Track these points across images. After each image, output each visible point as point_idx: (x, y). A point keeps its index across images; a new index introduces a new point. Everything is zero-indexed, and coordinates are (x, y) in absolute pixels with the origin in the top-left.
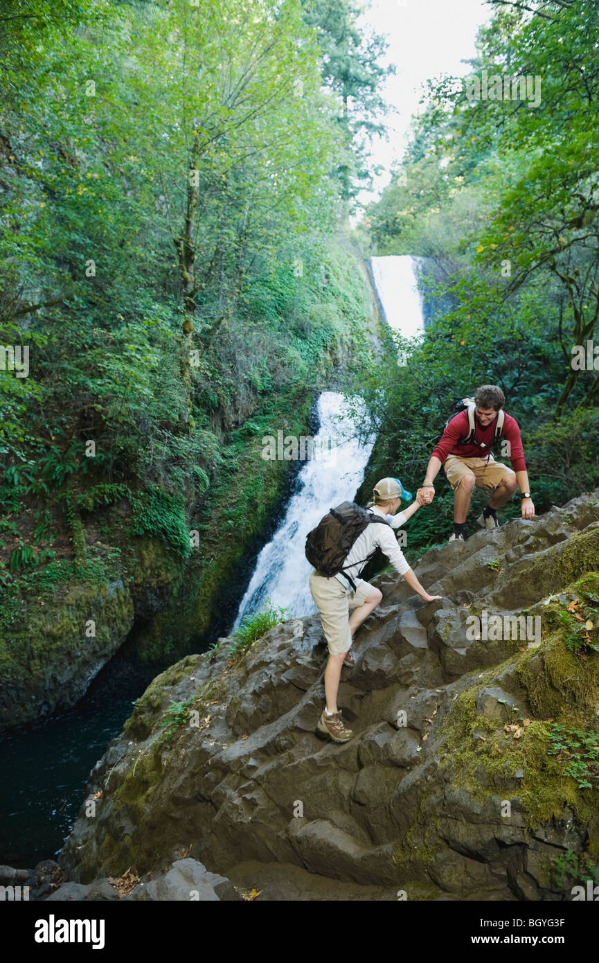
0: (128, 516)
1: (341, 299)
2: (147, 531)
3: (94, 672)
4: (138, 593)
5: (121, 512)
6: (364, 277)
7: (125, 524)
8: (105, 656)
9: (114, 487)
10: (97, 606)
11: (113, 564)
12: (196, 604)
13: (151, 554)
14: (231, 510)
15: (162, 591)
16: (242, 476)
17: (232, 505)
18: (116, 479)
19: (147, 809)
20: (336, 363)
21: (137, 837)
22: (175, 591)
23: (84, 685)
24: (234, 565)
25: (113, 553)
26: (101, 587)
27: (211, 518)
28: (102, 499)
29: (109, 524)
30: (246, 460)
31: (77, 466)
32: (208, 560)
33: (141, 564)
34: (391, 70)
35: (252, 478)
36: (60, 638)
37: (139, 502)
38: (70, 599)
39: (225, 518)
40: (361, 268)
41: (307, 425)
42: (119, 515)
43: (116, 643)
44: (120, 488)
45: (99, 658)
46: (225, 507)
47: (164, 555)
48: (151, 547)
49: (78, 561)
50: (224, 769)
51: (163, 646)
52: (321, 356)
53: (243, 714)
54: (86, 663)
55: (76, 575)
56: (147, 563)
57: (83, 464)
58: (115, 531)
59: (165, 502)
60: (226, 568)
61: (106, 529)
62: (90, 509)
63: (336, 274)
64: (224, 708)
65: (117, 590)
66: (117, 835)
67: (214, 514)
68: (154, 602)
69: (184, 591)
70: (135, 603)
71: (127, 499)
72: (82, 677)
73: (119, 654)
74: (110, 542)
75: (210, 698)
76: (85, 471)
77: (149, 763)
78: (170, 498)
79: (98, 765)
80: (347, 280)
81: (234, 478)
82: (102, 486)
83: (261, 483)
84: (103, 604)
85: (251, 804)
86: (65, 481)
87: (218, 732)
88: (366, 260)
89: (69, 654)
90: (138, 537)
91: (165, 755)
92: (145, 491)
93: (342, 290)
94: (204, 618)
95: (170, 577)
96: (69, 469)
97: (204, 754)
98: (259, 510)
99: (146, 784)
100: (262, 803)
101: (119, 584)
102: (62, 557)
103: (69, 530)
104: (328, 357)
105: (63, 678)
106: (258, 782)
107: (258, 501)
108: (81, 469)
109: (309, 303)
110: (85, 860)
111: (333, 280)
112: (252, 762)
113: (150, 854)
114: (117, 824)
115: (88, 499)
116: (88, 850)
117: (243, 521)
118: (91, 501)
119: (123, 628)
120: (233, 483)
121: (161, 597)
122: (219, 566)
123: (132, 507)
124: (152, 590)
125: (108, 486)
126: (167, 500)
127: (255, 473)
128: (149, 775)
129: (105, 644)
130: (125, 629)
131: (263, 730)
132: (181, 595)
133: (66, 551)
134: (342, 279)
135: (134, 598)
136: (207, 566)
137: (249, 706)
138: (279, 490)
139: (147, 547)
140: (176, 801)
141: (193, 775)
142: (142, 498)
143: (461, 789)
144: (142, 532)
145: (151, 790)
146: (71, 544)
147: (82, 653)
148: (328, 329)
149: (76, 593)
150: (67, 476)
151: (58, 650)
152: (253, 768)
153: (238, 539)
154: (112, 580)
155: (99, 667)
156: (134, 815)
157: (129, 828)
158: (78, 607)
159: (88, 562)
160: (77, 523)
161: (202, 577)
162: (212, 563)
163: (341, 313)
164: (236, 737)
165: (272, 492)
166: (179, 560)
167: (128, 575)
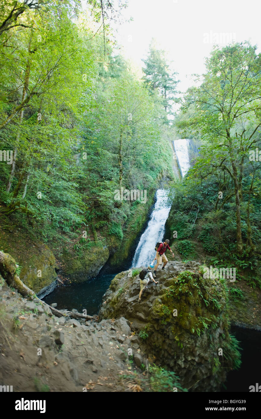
0: (107, 229)
1: (164, 157)
2: (112, 233)
3: (100, 269)
4: (110, 249)
5: (106, 228)
6: (171, 147)
7: (107, 231)
8: (103, 265)
9: (104, 222)
10: (101, 253)
11: (104, 242)
12: (124, 250)
13: (113, 239)
14: (133, 225)
15: (116, 248)
16: (136, 215)
17: (133, 224)
18: (104, 220)
19: (116, 308)
20: (163, 176)
21: (114, 312)
22: (119, 248)
23: (98, 272)
24: (134, 240)
25: (104, 239)
26: (101, 248)
27: (128, 227)
28: (101, 225)
29: (103, 231)
30: (137, 211)
31: (94, 216)
32: (127, 239)
33: (111, 242)
34: (179, 81)
35: (138, 216)
36: (93, 261)
37: (110, 226)
38: (94, 251)
39: (132, 227)
40: (170, 145)
41: (153, 200)
42: (105, 229)
43: (105, 261)
44: (105, 222)
45: (101, 265)
46: (132, 224)
47: (116, 239)
48: (113, 237)
49: (96, 242)
50: (128, 303)
51: (116, 261)
52: (158, 175)
53: (131, 293)
54: (99, 267)
55: (95, 245)
56: (112, 241)
57: (96, 215)
58: (104, 233)
59: (116, 225)
60: (132, 241)
61: (102, 233)
62: (98, 228)
63: (163, 149)
64: (129, 291)
65: (105, 249)
66: (110, 312)
67: (129, 226)
68: (114, 251)
69: (121, 247)
70: (109, 251)
71: (106, 225)
72: (98, 270)
73: (106, 263)
74: (103, 236)
75: (126, 288)
76: (96, 217)
77: (116, 299)
78: (117, 224)
79: (105, 295)
80: (166, 149)
81: (134, 216)
82: (100, 222)
83: (141, 218)
84: (102, 252)
85: (132, 309)
86: (91, 220)
87: (128, 296)
88: (172, 141)
89: (95, 264)
90: (110, 235)
91: (119, 298)
92: (111, 222)
93: (164, 154)
94: (127, 254)
95: (118, 244)
96: (92, 217)
97: (125, 300)
98: (140, 225)
99: (115, 303)
100: (133, 310)
101: (106, 247)
102: (92, 240)
103: (93, 233)
104: (160, 175)
105: (93, 270)
106: (133, 306)
107: (140, 222)
108: (95, 216)
109: (155, 159)
110: (104, 316)
111: (162, 151)
112: (132, 303)
113: (117, 316)
114: (111, 310)
115: (97, 225)
116: (105, 313)
117: (136, 228)
118: (98, 226)
119: (107, 257)
120: (133, 218)
121: (116, 249)
122: (130, 240)
123: (108, 227)
124: (114, 248)
125: (102, 222)
126: (117, 225)
127: (139, 215)
128: (116, 301)
129: (103, 262)
130: (107, 258)
131: (134, 296)
132: (121, 248)
133: (93, 239)
134: (164, 150)
135: (109, 250)
136: (127, 241)
137: (132, 292)
138: (146, 219)
139: (112, 237)
140: (121, 307)
141: (123, 303)
142: (110, 224)
143: (154, 312)
144: (111, 234)
145: (116, 304)
146: (94, 237)
147: (98, 264)
148: (160, 167)
149: (96, 250)
150: (92, 218)
151: (92, 264)
152: (132, 304)
153: (135, 233)
154: (104, 246)
155: (101, 267)
156: (114, 308)
157: (113, 311)
158: (96, 253)
159: (98, 242)
160: (95, 232)
161: (126, 244)
162: (129, 240)
163: (164, 161)
164: (130, 297)
165: (144, 220)
166: (120, 240)
167: (108, 244)
